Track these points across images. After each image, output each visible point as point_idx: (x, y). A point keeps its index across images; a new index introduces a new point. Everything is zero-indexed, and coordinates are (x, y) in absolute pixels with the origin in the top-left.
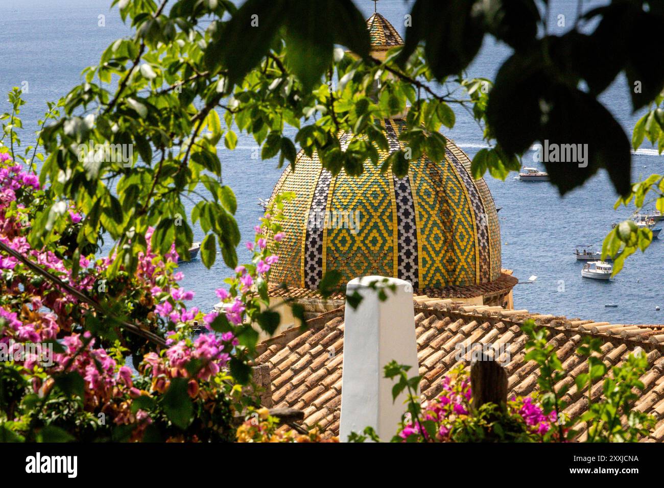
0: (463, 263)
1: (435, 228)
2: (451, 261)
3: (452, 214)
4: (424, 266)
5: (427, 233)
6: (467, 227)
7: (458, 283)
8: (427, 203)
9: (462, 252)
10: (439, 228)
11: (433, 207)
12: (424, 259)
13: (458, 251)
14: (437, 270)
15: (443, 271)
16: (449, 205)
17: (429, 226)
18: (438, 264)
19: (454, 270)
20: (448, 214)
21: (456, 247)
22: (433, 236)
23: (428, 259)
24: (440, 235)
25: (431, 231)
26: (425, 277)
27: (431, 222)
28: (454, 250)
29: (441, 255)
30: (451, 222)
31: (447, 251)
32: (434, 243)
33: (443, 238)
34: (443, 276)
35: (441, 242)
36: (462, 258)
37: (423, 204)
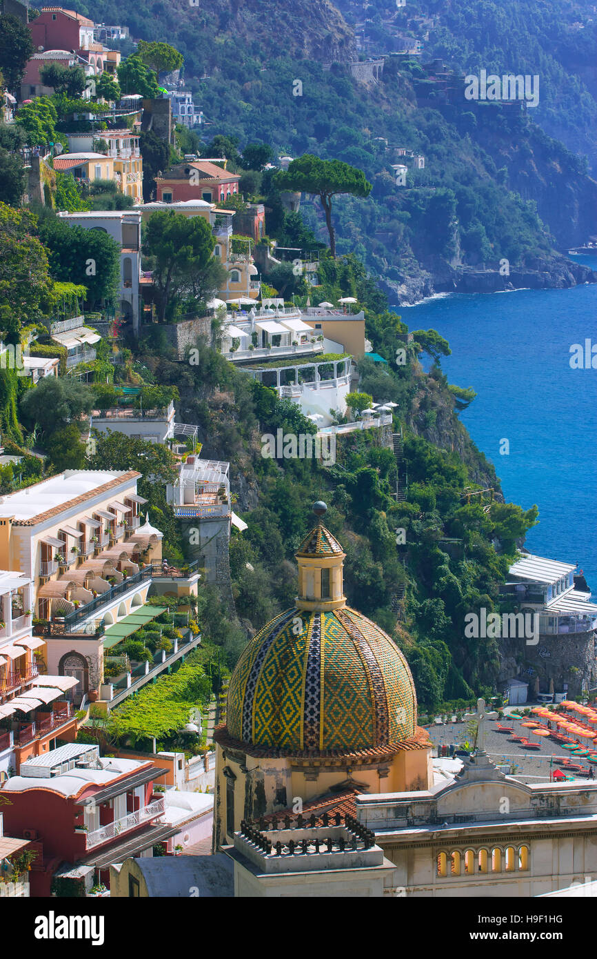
0: (287, 730)
1: (267, 700)
2: (277, 727)
3: (284, 692)
4: (256, 727)
5: (260, 702)
6: (295, 703)
7: (282, 746)
8: (267, 680)
9: (288, 723)
10: (270, 700)
11: (269, 684)
12: (256, 722)
13: (283, 721)
14: (266, 732)
15: (271, 734)
16: (283, 684)
17: (263, 697)
18: (266, 728)
19: (280, 735)
20: (279, 691)
21: (282, 718)
22: (264, 706)
23: (259, 723)
24: (270, 706)
25: (263, 702)
26: (256, 736)
27: (265, 695)
28: (280, 720)
29: (269, 721)
30: (281, 698)
31: (274, 719)
32: (264, 711)
33: (271, 709)
34: (270, 738)
35: (270, 711)
36: (288, 728)
37: (264, 680)
